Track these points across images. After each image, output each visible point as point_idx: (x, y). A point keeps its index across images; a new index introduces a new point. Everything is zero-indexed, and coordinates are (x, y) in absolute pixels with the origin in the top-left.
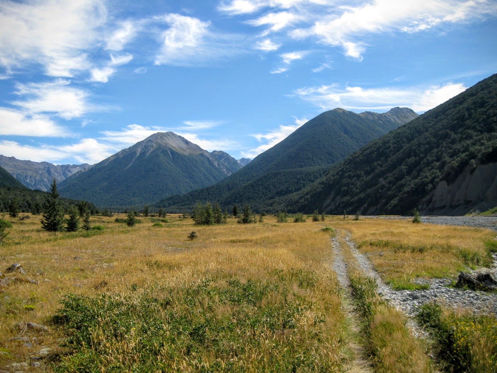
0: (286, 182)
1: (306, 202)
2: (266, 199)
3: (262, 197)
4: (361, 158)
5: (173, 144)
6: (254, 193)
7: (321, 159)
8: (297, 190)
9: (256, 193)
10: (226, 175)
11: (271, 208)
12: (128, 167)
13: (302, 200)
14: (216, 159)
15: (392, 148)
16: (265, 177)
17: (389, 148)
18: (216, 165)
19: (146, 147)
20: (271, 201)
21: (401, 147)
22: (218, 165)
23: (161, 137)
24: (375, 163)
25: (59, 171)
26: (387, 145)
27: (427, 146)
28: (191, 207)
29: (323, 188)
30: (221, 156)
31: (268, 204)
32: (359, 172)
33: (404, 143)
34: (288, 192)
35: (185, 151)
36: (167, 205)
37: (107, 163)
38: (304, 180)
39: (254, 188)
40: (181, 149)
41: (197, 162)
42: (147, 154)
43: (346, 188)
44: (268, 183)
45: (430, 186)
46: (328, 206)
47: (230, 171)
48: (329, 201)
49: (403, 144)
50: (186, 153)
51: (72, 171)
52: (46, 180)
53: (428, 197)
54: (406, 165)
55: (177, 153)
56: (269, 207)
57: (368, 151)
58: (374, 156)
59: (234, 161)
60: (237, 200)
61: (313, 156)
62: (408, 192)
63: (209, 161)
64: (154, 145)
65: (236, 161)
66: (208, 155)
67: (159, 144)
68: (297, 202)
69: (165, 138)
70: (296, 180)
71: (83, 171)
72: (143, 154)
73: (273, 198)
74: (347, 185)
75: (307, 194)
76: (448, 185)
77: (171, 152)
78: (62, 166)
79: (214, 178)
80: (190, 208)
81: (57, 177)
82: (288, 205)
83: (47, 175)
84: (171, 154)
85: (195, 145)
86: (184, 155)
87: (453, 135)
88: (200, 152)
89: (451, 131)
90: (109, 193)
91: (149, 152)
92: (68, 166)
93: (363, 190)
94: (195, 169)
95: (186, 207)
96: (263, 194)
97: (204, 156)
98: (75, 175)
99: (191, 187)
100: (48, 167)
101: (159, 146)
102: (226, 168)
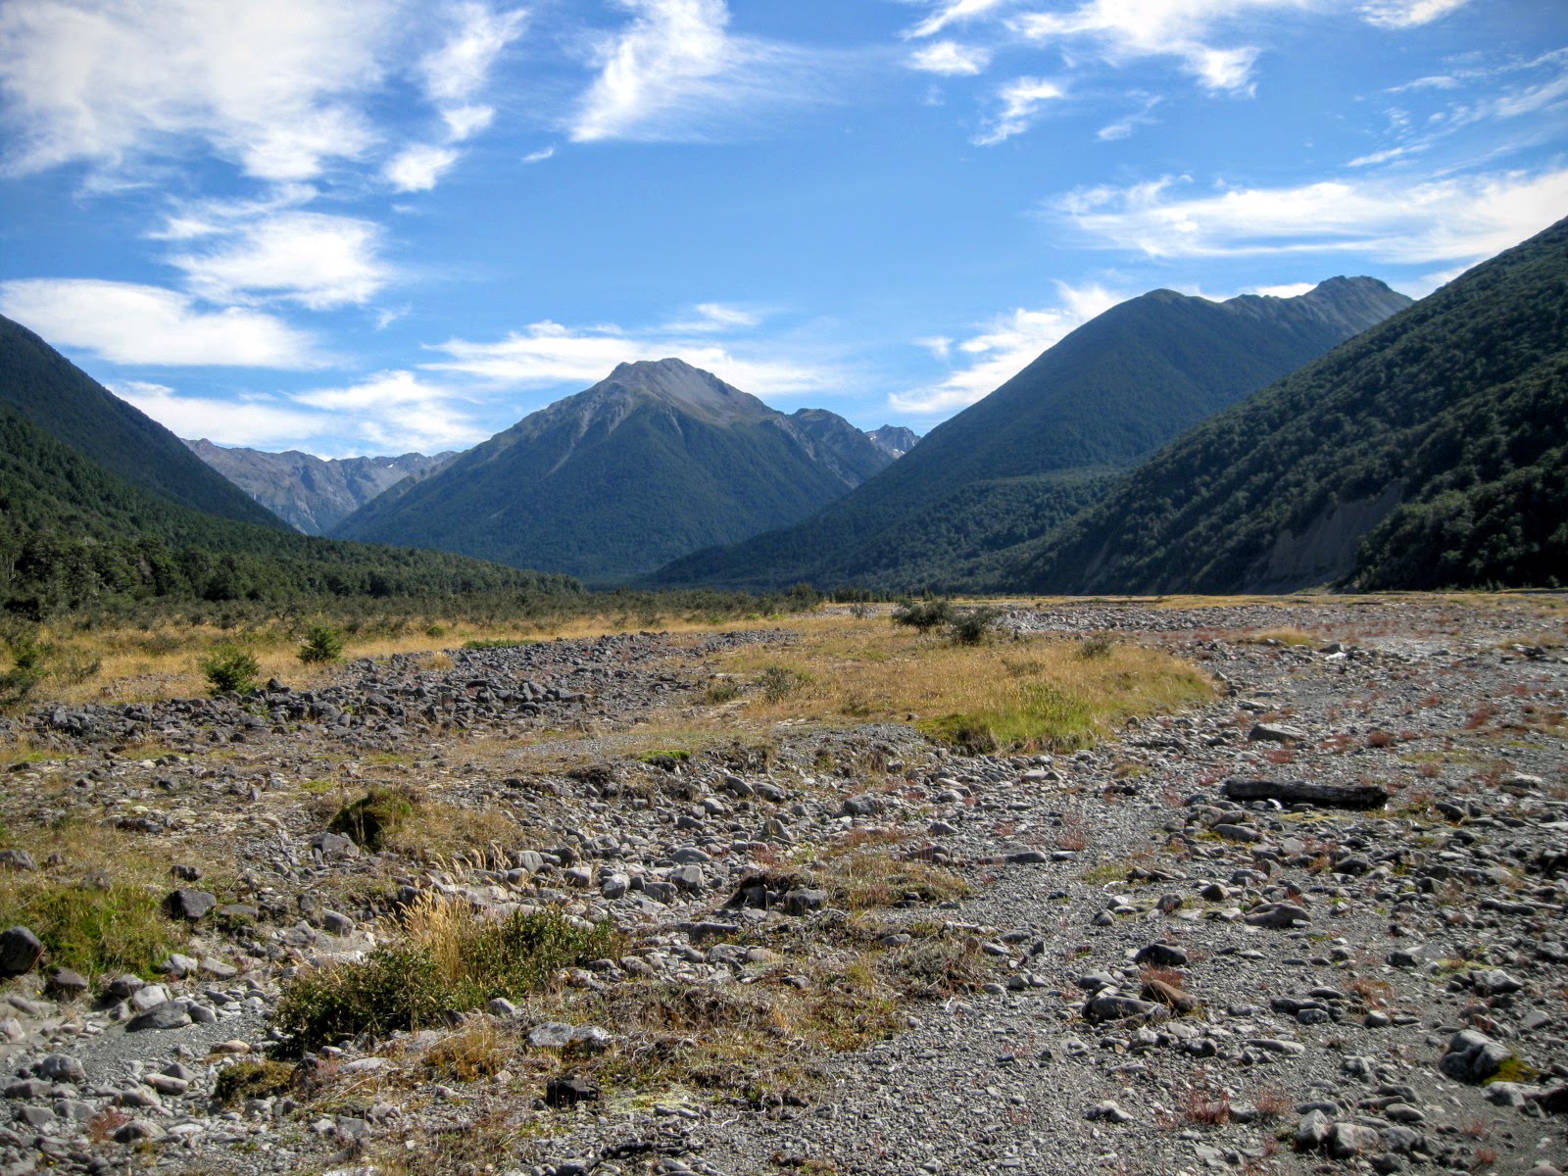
0: (1008, 512)
1: (1047, 568)
2: (959, 556)
3: (946, 552)
4: (1168, 466)
5: (684, 395)
6: (928, 540)
7: (1106, 444)
8: (1033, 535)
9: (933, 542)
10: (841, 483)
11: (969, 580)
12: (557, 467)
13: (1039, 563)
14: (810, 437)
15: (1236, 445)
16: (955, 499)
17: (1230, 443)
18: (811, 454)
19: (606, 406)
20: (966, 565)
21: (1254, 444)
22: (817, 454)
23: (647, 376)
24: (1197, 480)
25: (338, 477)
26: (1228, 438)
27: (1294, 448)
28: (761, 578)
29: (1085, 536)
30: (821, 425)
31: (962, 569)
32: (1160, 501)
33: (1262, 433)
34: (1012, 539)
35: (718, 414)
37: (495, 456)
38: (1052, 509)
39: (925, 528)
40: (708, 408)
41: (754, 447)
42: (611, 429)
43: (1131, 536)
44: (962, 515)
45: (1268, 537)
46: (1095, 575)
48: (1097, 563)
49: (1259, 438)
50: (723, 422)
51: (374, 476)
52: (302, 505)
53: (1262, 560)
54: (1248, 490)
55: (696, 422)
56: (965, 579)
57: (1184, 452)
58: (1197, 463)
59: (860, 437)
60: (884, 561)
62: (1231, 551)
63: (790, 443)
64: (630, 400)
65: (866, 437)
66: (785, 425)
67: (645, 396)
68: (1029, 566)
69: (659, 378)
70: (1032, 509)
71: (418, 478)
72: (598, 426)
73: (974, 554)
74: (1133, 529)
75: (1051, 548)
76: (1294, 537)
77: (678, 420)
79: (808, 492)
81: (331, 496)
82: (1009, 573)
83: (304, 492)
84: (681, 425)
85: (748, 396)
86: (717, 429)
87: (1348, 427)
88: (763, 418)
89: (1346, 414)
90: (509, 543)
91: (617, 423)
92: (360, 463)
93: (1163, 541)
94: (751, 468)
96: (950, 543)
97: (775, 428)
98: (394, 489)
99: (743, 523)
100: (303, 468)
101: (645, 404)
102: (840, 463)
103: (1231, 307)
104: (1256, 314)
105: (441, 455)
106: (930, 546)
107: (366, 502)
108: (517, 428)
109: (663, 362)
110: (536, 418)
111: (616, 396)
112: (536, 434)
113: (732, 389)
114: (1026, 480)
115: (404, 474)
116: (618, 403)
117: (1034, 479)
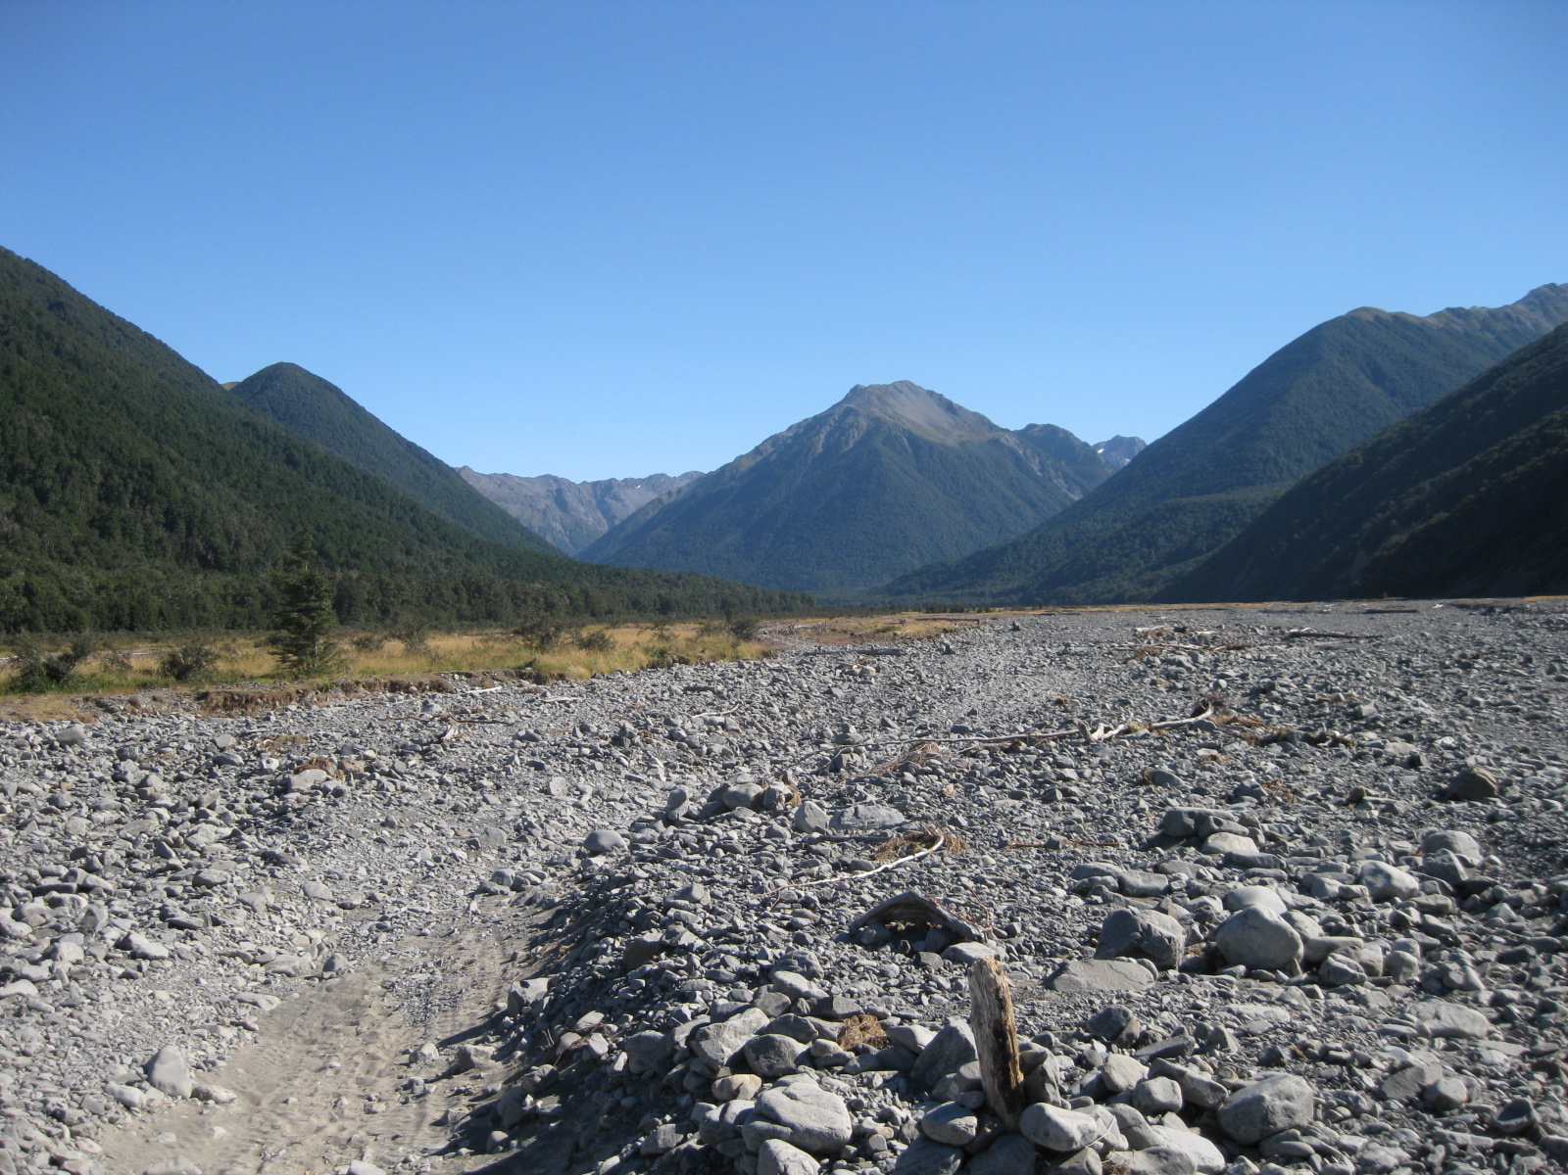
2: (1146, 569)
3: (1137, 565)
5: (914, 416)
6: (1123, 555)
9: (1127, 556)
10: (1066, 496)
14: (1037, 453)
16: (1151, 516)
18: (1036, 468)
19: (840, 429)
20: (1149, 576)
22: (1042, 470)
23: (879, 399)
25: (588, 498)
28: (979, 590)
30: (1050, 439)
31: (1144, 581)
35: (947, 433)
36: (917, 588)
40: (940, 429)
41: (983, 464)
42: (845, 450)
44: (1155, 531)
47: (1076, 483)
50: (950, 442)
51: (622, 497)
52: (558, 526)
55: (926, 442)
59: (1088, 451)
61: (1277, 453)
63: (1018, 461)
64: (863, 423)
65: (1093, 450)
66: (1012, 442)
67: (878, 420)
69: (891, 400)
70: (1211, 526)
71: (666, 500)
72: (832, 447)
73: (1158, 567)
77: (908, 439)
78: (595, 484)
79: (1033, 506)
80: (975, 594)
81: (583, 517)
83: (557, 513)
84: (911, 445)
85: (976, 414)
86: (947, 447)
88: (990, 436)
91: (851, 444)
92: (610, 484)
94: (979, 484)
95: (966, 591)
96: (1142, 558)
97: (1003, 446)
98: (642, 510)
99: (971, 537)
100: (557, 490)
101: (877, 425)
102: (1066, 477)
103: (1433, 321)
104: (1458, 326)
105: (686, 475)
106: (1125, 560)
107: (617, 522)
108: (757, 450)
109: (894, 385)
110: (774, 440)
111: (850, 419)
112: (775, 458)
113: (960, 408)
114: (1212, 498)
115: (653, 496)
116: (851, 426)
117: (1222, 496)
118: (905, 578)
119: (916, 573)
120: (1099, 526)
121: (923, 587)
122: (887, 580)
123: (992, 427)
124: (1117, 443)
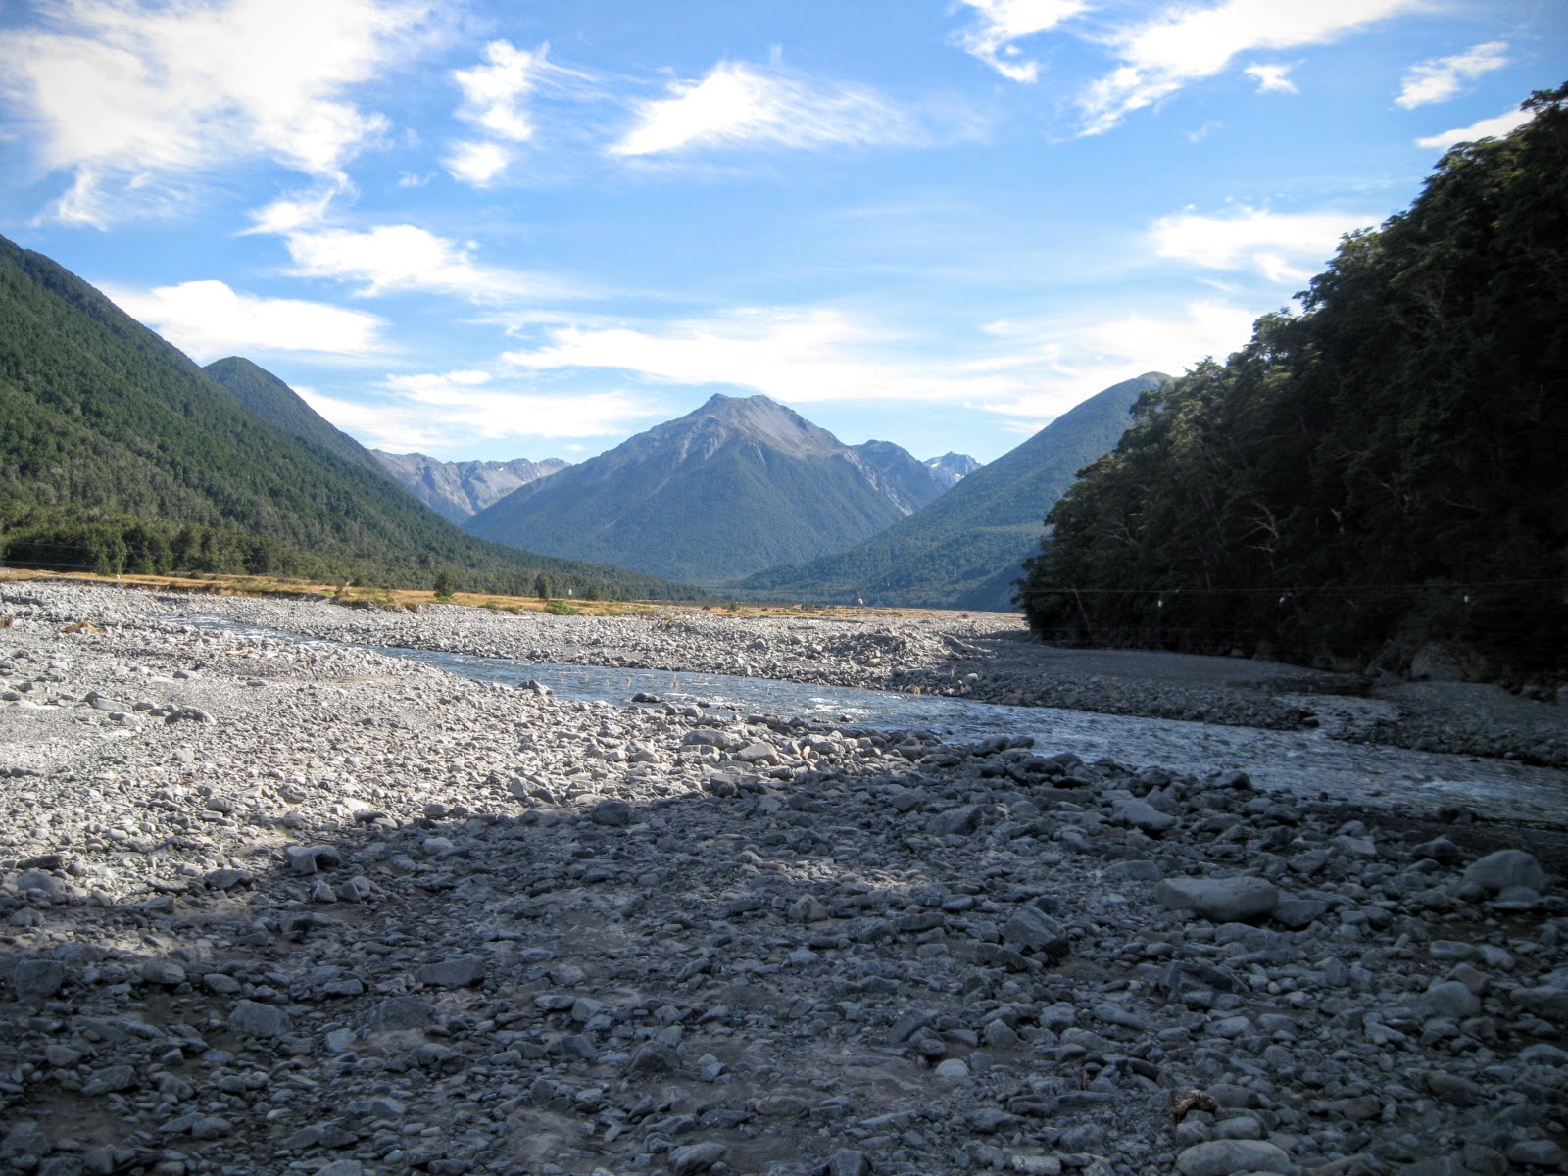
5: (769, 428)
10: (898, 509)
14: (874, 468)
18: (873, 483)
19: (702, 436)
22: (879, 485)
25: (454, 477)
30: (885, 456)
35: (797, 446)
37: (607, 476)
40: (790, 442)
41: (826, 476)
42: (706, 457)
47: (910, 499)
50: (800, 454)
51: (487, 479)
55: (778, 453)
59: (920, 467)
63: (857, 475)
64: (723, 432)
65: (926, 466)
66: (854, 458)
67: (736, 431)
69: (748, 413)
72: (695, 454)
77: (763, 450)
78: (460, 465)
79: (868, 517)
84: (765, 456)
85: (823, 431)
86: (796, 459)
88: (835, 451)
91: (712, 451)
92: (475, 465)
94: (822, 495)
97: (845, 461)
99: (813, 543)
100: (426, 469)
101: (735, 436)
102: (899, 492)
108: (624, 448)
109: (752, 399)
110: (639, 440)
111: (712, 429)
112: (642, 458)
113: (810, 424)
114: (1006, 529)
116: (713, 434)
117: (1013, 529)
118: (757, 576)
119: (767, 572)
120: (919, 544)
121: (774, 583)
122: (741, 577)
123: (836, 443)
124: (950, 459)
